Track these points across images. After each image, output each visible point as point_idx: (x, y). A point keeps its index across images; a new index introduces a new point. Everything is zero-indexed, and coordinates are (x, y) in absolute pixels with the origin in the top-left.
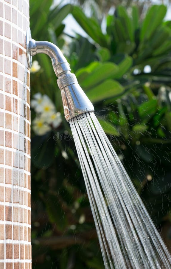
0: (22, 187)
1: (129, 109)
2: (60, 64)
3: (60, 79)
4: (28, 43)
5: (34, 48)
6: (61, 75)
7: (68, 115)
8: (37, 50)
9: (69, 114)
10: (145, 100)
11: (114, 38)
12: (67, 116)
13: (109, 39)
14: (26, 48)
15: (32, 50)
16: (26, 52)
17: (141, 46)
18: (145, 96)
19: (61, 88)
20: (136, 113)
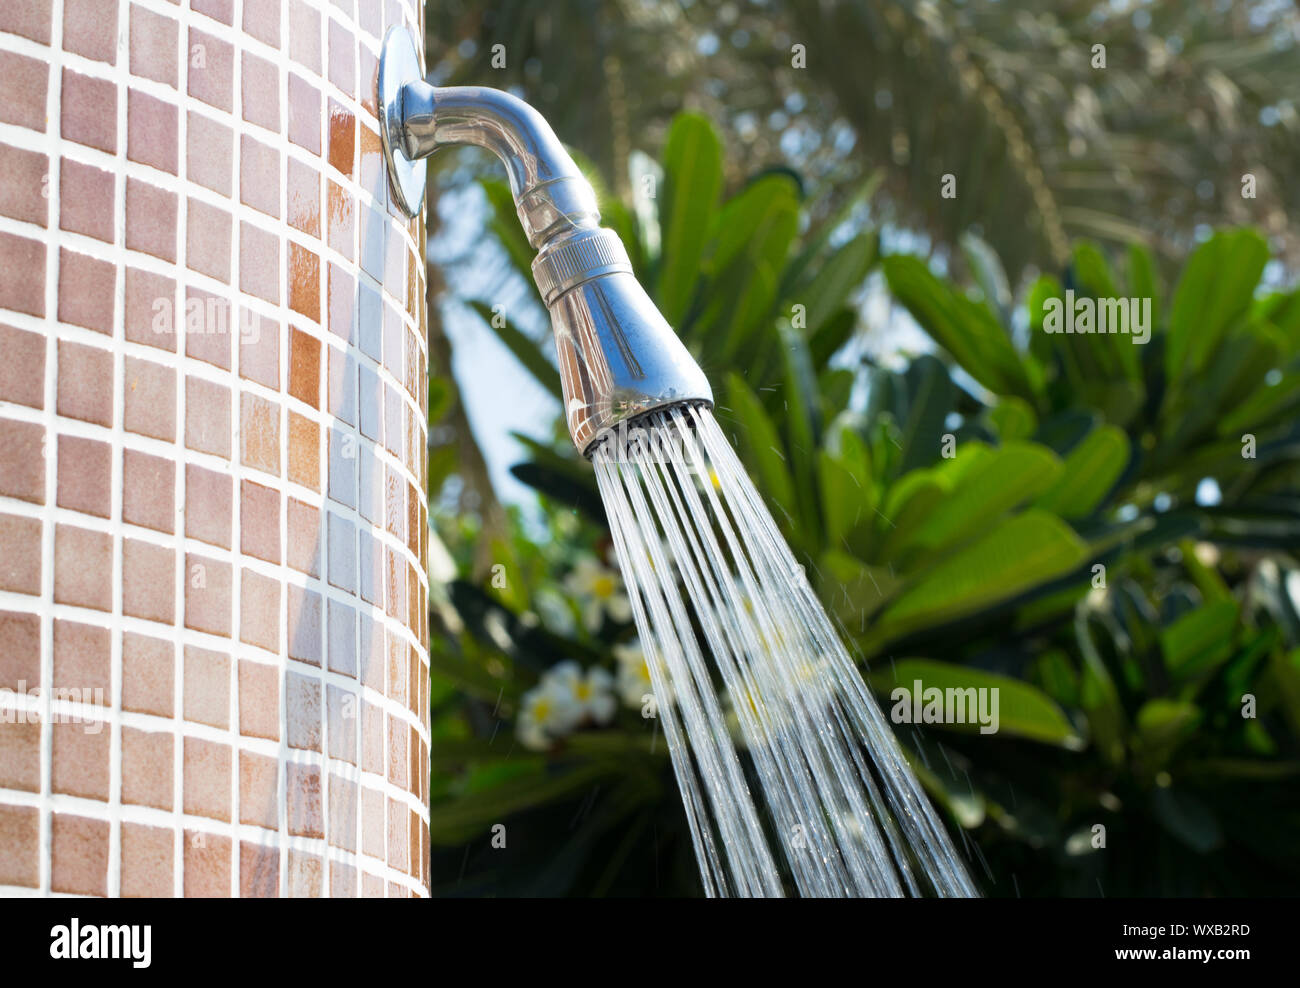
0: (349, 766)
1: (1122, 641)
2: (547, 185)
3: (545, 254)
4: (391, 96)
5: (425, 121)
6: (549, 240)
7: (585, 428)
8: (440, 130)
9: (587, 420)
10: (1189, 606)
11: (1062, 373)
12: (579, 433)
13: (1038, 375)
14: (380, 116)
15: (413, 129)
16: (377, 131)
17: (1172, 399)
18: (1192, 593)
19: (552, 297)
20: (1153, 657)
